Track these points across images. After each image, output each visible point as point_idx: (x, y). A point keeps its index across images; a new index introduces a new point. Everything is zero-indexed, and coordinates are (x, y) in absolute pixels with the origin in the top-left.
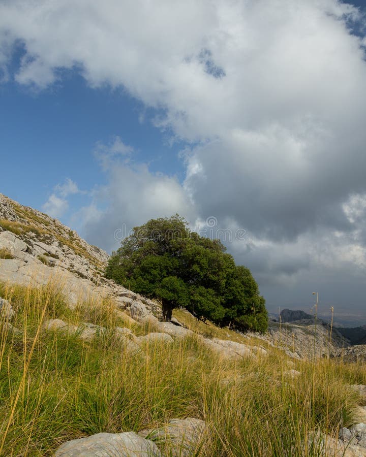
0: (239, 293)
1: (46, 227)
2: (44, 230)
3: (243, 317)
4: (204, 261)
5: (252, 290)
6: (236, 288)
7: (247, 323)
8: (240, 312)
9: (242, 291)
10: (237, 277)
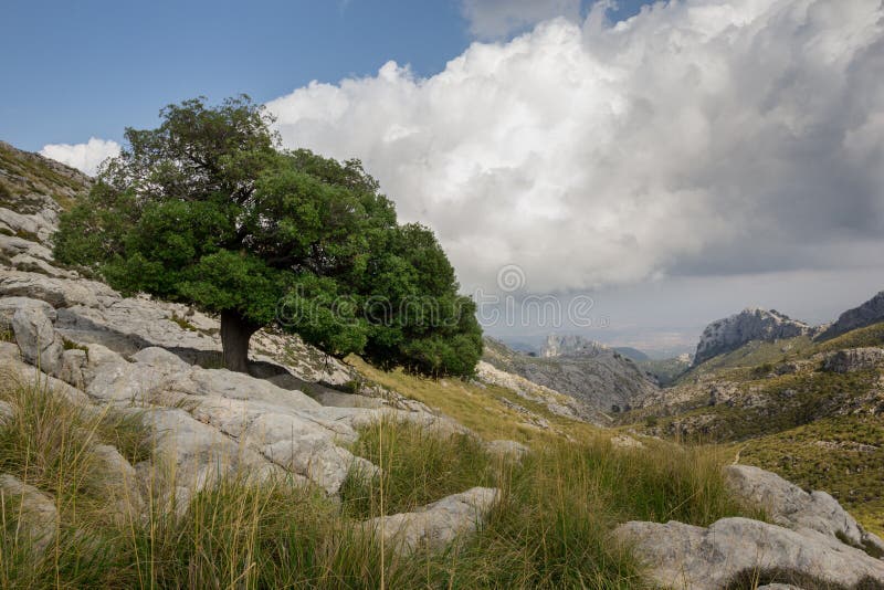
0: (404, 287)
1: (75, 193)
2: (70, 200)
3: (417, 344)
4: (309, 211)
5: (437, 280)
6: (398, 275)
7: (427, 356)
8: (410, 332)
9: (413, 282)
10: (402, 251)
